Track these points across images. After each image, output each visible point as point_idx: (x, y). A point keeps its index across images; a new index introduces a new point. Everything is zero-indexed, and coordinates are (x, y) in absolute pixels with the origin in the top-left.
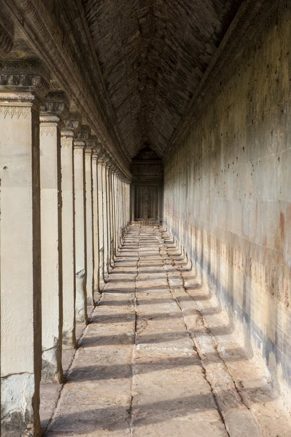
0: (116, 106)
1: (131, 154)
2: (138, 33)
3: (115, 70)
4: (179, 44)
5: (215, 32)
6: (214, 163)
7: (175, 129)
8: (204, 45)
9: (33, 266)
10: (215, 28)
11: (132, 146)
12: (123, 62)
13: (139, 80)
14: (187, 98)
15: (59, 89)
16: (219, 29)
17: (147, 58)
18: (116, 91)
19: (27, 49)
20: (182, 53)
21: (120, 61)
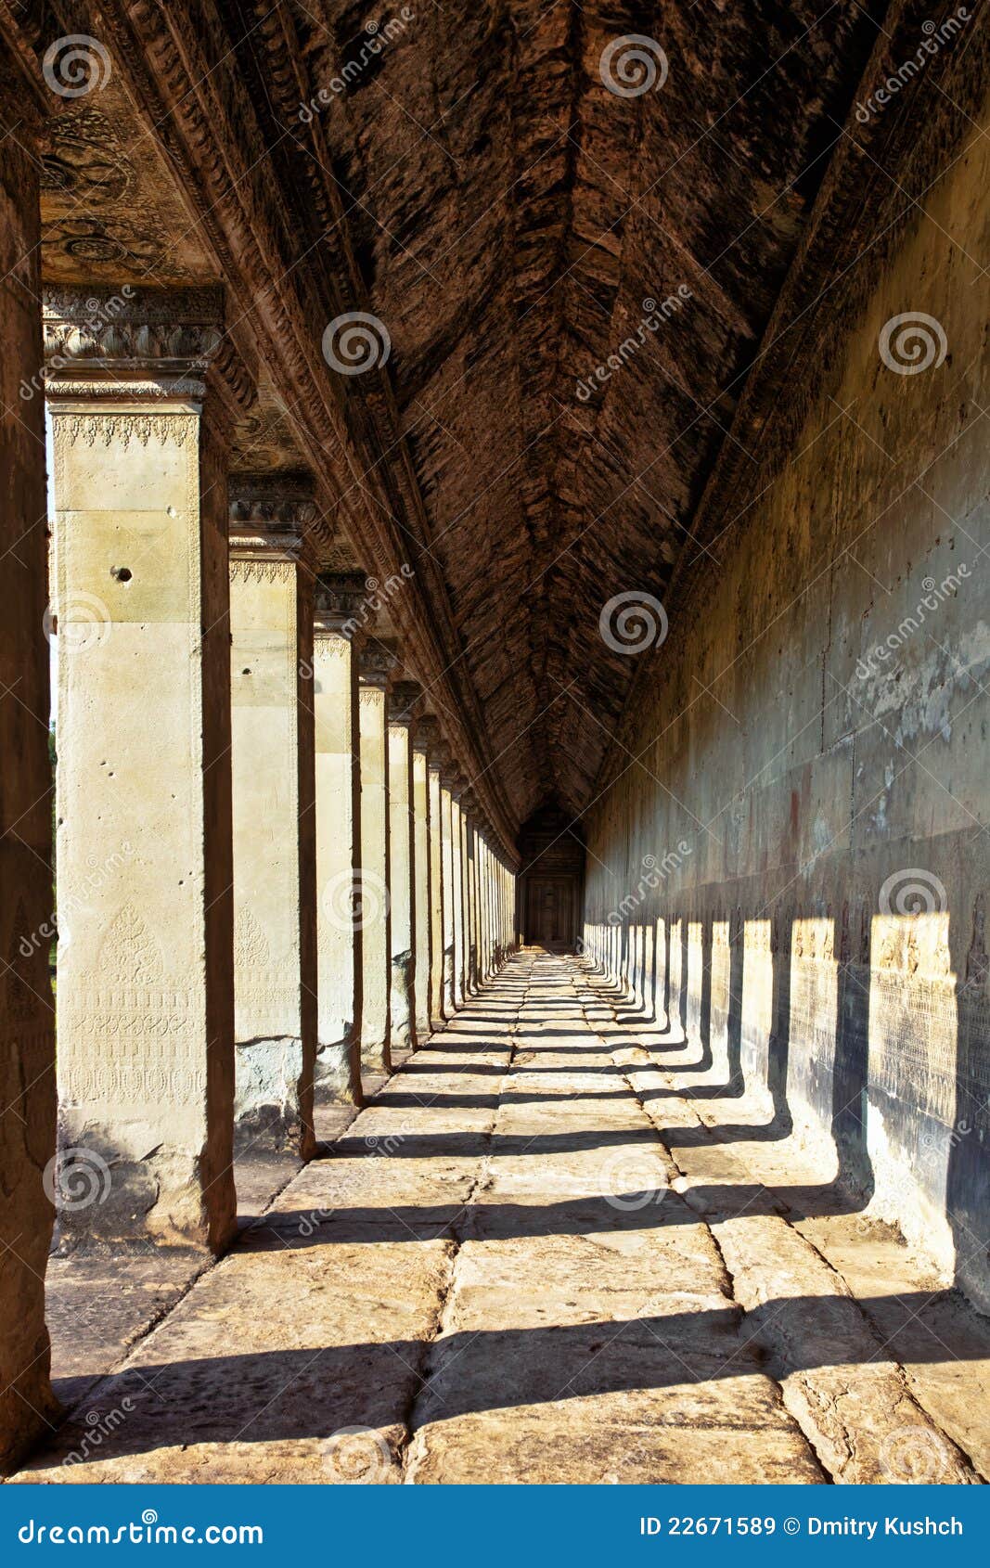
0: (484, 695)
1: (519, 816)
2: (524, 535)
3: (481, 610)
4: (611, 554)
5: (678, 513)
6: (678, 775)
7: (605, 750)
8: (657, 547)
9: (300, 850)
10: (678, 503)
11: (521, 797)
12: (496, 598)
13: (531, 645)
14: (627, 673)
15: (356, 566)
16: (685, 503)
17: (545, 598)
18: (483, 660)
19: (286, 441)
20: (616, 573)
21: (488, 594)
